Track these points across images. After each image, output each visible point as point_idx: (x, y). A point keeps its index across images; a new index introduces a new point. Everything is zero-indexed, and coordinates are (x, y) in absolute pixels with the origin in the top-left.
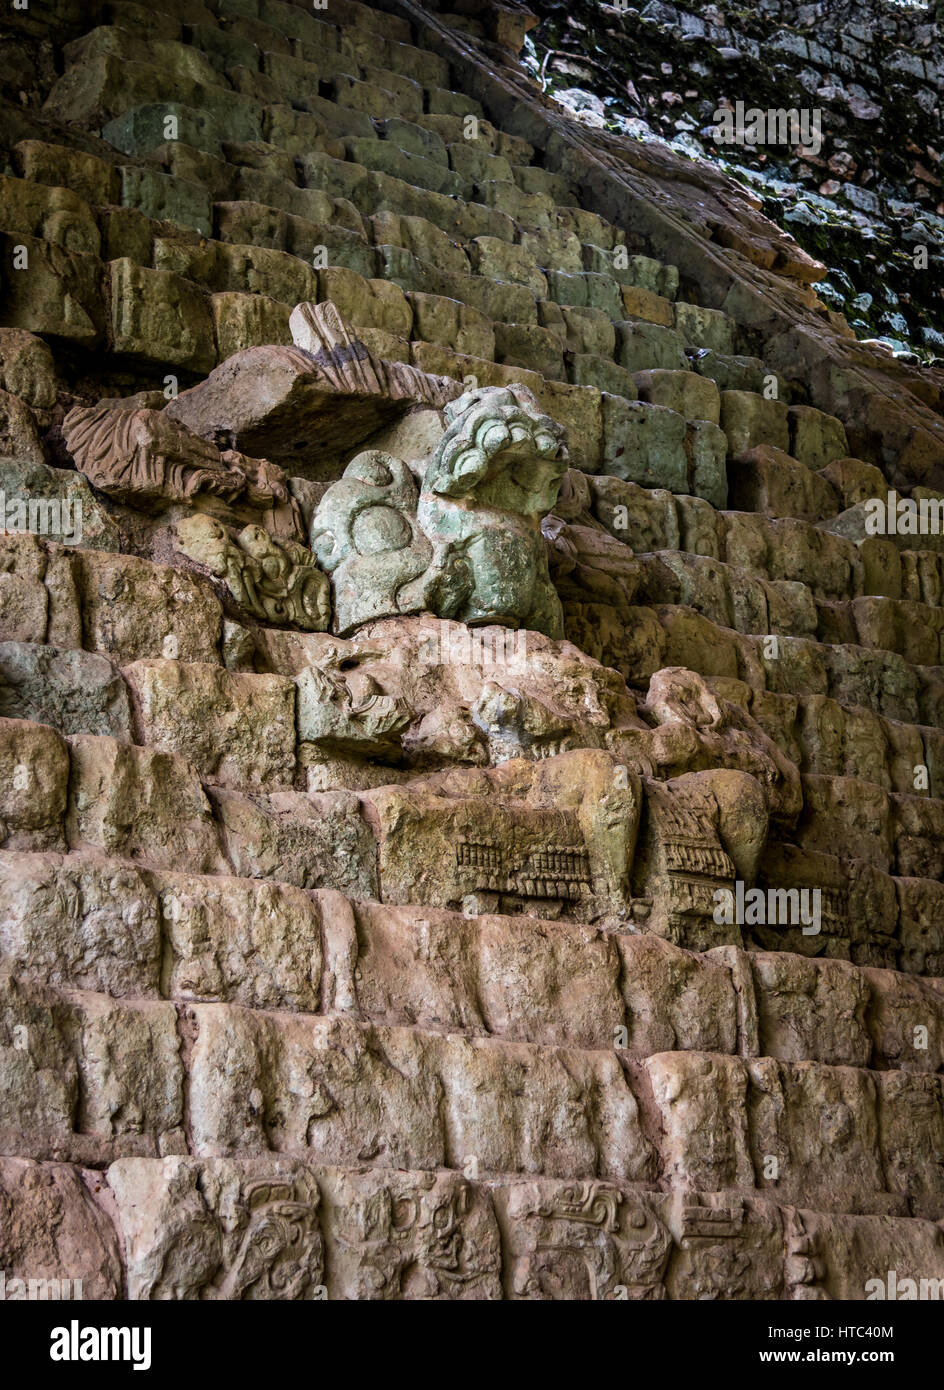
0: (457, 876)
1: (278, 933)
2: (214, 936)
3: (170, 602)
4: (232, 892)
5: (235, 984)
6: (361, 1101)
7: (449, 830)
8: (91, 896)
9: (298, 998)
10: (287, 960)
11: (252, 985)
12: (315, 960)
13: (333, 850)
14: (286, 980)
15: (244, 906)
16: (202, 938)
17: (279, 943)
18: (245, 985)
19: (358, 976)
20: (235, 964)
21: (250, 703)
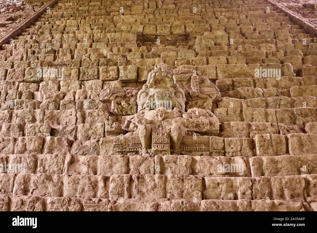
0: (113, 150)
1: (55, 162)
2: (44, 163)
3: (98, 115)
4: (48, 157)
5: (46, 171)
6: (43, 186)
7: (113, 142)
8: (22, 160)
9: (57, 172)
10: (56, 166)
11: (49, 171)
12: (62, 166)
13: (90, 148)
14: (55, 169)
15: (50, 158)
16: (41, 164)
17: (55, 164)
18: (48, 171)
19: (69, 167)
20: (47, 168)
21: (96, 128)
